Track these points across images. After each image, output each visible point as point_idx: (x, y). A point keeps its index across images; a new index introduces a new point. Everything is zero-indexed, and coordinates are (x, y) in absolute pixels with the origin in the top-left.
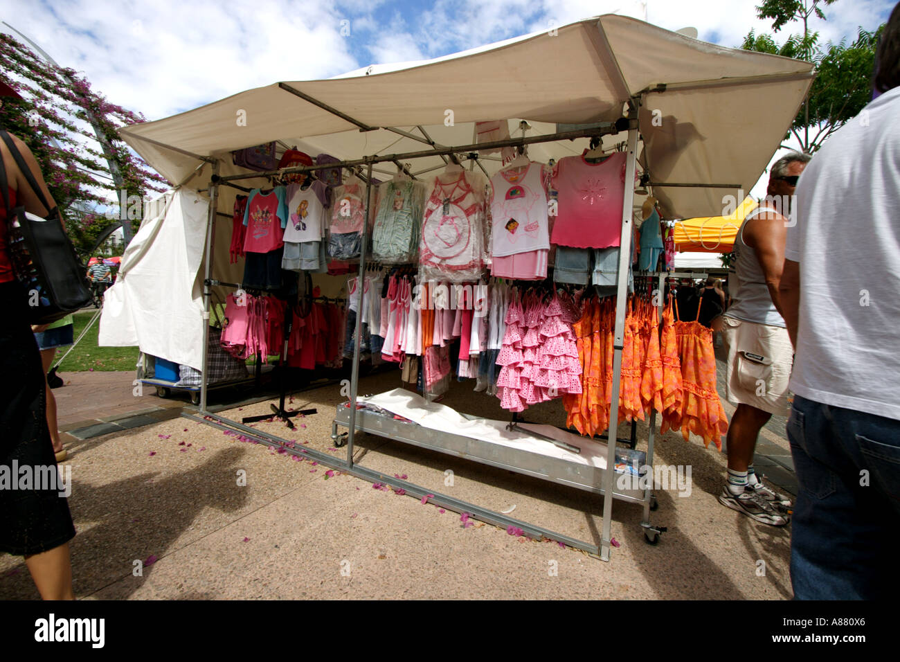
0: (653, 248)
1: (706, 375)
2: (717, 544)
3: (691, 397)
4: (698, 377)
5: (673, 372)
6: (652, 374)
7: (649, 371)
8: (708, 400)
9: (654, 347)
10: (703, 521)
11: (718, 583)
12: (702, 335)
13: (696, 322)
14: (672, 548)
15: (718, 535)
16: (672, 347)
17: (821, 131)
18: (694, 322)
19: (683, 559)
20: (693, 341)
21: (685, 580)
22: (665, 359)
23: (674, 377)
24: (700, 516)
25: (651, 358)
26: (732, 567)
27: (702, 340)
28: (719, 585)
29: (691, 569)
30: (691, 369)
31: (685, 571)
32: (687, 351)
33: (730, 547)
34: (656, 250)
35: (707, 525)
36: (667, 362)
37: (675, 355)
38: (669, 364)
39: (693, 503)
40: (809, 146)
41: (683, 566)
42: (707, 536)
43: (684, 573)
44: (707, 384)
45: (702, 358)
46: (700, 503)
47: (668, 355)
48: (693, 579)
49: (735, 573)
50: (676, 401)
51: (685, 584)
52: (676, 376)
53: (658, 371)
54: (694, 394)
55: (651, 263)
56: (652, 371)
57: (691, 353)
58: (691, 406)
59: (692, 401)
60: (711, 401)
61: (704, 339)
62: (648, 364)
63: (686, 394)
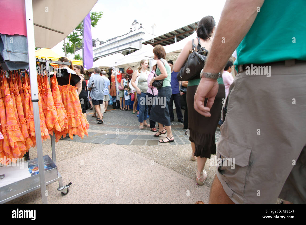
1: (78, 107)
2: (88, 174)
3: (73, 119)
4: (74, 109)
5: (62, 110)
6: (52, 113)
7: (50, 112)
8: (81, 118)
9: (51, 99)
10: (78, 169)
11: (98, 188)
12: (73, 91)
13: (69, 85)
14: (75, 189)
15: (86, 171)
16: (59, 98)
18: (68, 85)
19: (81, 189)
20: (69, 94)
21: (88, 197)
22: (57, 104)
23: (63, 112)
24: (75, 168)
25: (50, 105)
26: (97, 178)
27: (74, 93)
28: (99, 189)
29: (87, 191)
30: (70, 107)
31: (85, 194)
32: (67, 99)
33: (92, 172)
35: (80, 170)
36: (58, 105)
37: (61, 101)
38: (59, 106)
39: (70, 165)
41: (83, 193)
42: (83, 174)
43: (86, 195)
44: (79, 111)
45: (75, 101)
46: (72, 163)
47: (58, 102)
48: (90, 194)
49: (100, 180)
50: (65, 123)
51: (89, 199)
52: (64, 112)
53: (54, 111)
54: (74, 118)
56: (52, 112)
57: (69, 100)
58: (73, 123)
59: (74, 121)
60: (82, 118)
61: (75, 92)
62: (49, 109)
63: (70, 118)
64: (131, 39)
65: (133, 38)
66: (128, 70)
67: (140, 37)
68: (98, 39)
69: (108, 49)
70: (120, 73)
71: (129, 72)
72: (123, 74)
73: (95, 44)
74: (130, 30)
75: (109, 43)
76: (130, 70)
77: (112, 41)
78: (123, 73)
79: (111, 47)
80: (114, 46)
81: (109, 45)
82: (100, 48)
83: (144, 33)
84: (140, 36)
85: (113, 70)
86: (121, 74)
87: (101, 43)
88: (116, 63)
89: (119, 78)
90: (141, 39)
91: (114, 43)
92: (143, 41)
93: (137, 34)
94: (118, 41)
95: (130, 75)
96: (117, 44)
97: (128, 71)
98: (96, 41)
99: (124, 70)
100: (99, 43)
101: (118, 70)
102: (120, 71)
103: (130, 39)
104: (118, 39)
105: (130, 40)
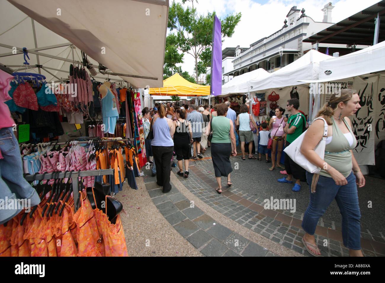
0: (111, 117)
17: (200, 49)
34: (112, 118)
40: (197, 54)
55: (109, 127)
64: (284, 37)
65: (288, 36)
66: (271, 95)
67: (300, 32)
68: (239, 46)
69: (250, 57)
70: (258, 101)
71: (272, 98)
72: (262, 103)
73: (235, 54)
74: (284, 24)
75: (252, 49)
76: (275, 95)
77: (257, 46)
78: (263, 100)
79: (254, 54)
80: (258, 52)
81: (252, 52)
82: (240, 57)
83: (307, 24)
84: (299, 30)
85: (247, 97)
86: (259, 103)
87: (243, 50)
88: (252, 87)
89: (256, 109)
90: (301, 35)
91: (259, 48)
92: (304, 38)
93: (294, 29)
94: (265, 44)
95: (274, 103)
96: (263, 49)
97: (270, 97)
98: (237, 49)
99: (265, 95)
100: (239, 51)
101: (255, 97)
102: (257, 98)
103: (282, 38)
104: (265, 41)
105: (282, 40)
